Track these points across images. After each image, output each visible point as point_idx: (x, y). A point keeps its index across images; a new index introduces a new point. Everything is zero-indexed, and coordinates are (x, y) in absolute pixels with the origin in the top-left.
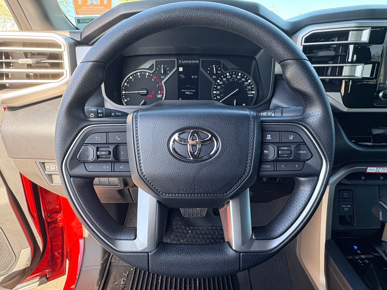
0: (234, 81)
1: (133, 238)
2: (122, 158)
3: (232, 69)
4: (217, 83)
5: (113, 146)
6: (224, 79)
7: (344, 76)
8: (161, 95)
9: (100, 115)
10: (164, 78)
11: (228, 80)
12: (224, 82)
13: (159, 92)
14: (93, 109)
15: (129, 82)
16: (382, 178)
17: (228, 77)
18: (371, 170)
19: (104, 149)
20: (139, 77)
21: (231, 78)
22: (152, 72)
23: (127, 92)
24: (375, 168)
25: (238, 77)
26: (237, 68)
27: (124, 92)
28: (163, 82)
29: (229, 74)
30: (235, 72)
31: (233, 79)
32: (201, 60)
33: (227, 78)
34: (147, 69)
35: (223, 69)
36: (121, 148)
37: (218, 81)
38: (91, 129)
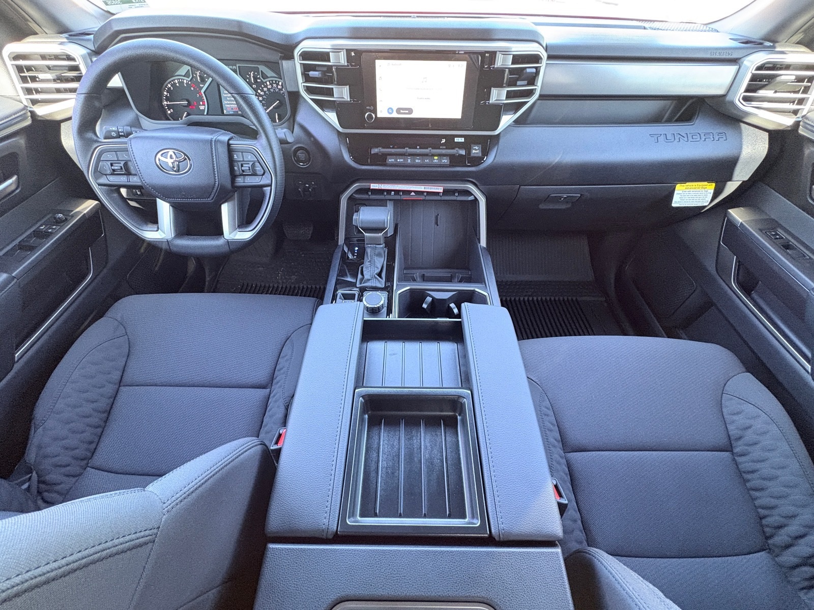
0: (275, 92)
1: (156, 229)
2: (133, 172)
3: (271, 77)
4: (258, 93)
5: (124, 162)
6: (265, 89)
7: (336, 98)
8: (204, 107)
9: (121, 134)
10: (203, 87)
11: (269, 90)
12: (265, 92)
13: (201, 103)
14: (114, 129)
15: (169, 91)
16: (393, 193)
17: (269, 87)
18: (374, 186)
19: (117, 165)
20: (178, 85)
21: (272, 88)
22: (189, 79)
23: (169, 103)
24: (377, 185)
25: (279, 87)
26: (275, 76)
27: (165, 103)
28: (203, 91)
29: (270, 83)
30: (276, 81)
31: (274, 90)
32: (237, 65)
33: (267, 88)
34: (184, 76)
35: (262, 77)
36: (130, 164)
37: (259, 91)
38: (99, 151)
